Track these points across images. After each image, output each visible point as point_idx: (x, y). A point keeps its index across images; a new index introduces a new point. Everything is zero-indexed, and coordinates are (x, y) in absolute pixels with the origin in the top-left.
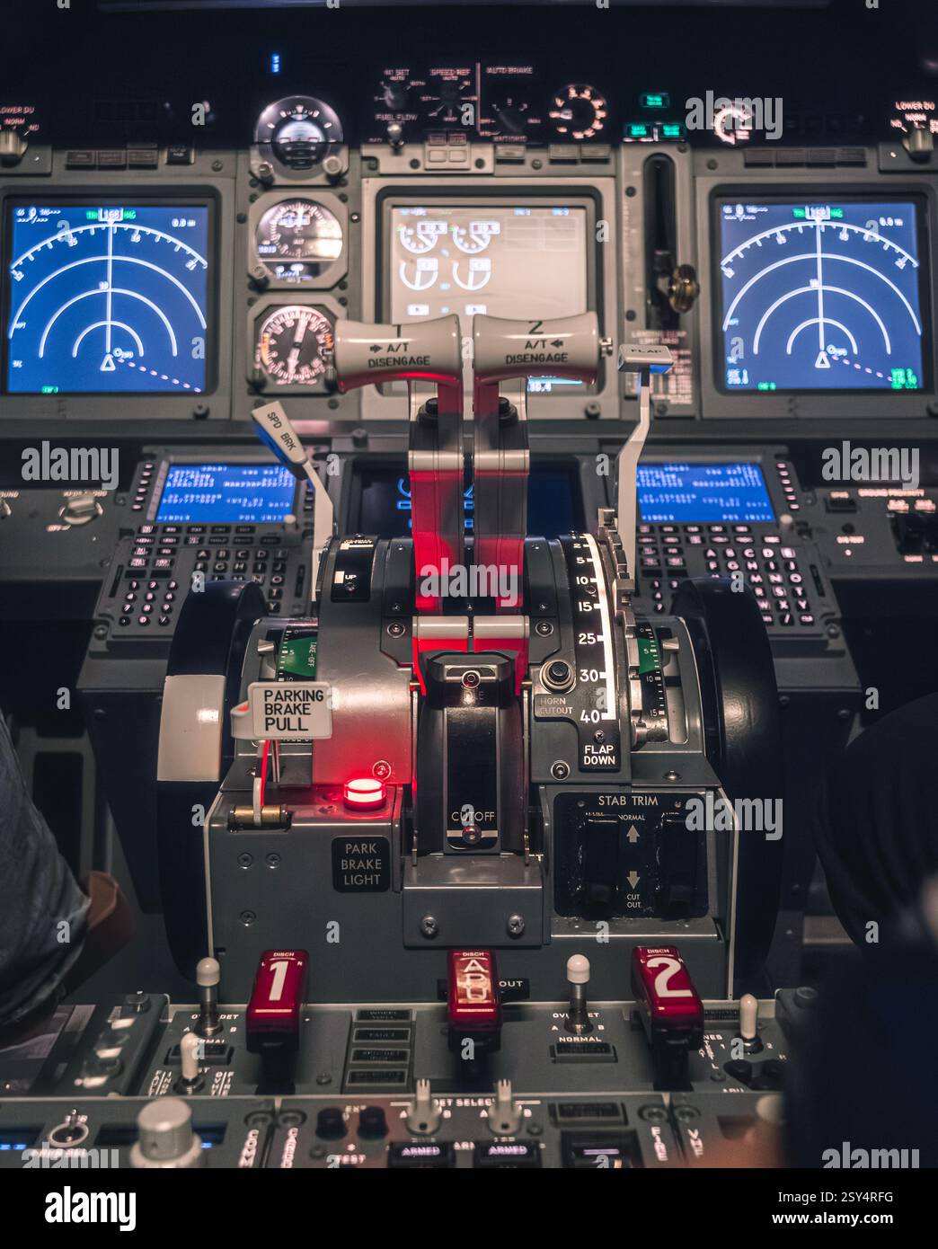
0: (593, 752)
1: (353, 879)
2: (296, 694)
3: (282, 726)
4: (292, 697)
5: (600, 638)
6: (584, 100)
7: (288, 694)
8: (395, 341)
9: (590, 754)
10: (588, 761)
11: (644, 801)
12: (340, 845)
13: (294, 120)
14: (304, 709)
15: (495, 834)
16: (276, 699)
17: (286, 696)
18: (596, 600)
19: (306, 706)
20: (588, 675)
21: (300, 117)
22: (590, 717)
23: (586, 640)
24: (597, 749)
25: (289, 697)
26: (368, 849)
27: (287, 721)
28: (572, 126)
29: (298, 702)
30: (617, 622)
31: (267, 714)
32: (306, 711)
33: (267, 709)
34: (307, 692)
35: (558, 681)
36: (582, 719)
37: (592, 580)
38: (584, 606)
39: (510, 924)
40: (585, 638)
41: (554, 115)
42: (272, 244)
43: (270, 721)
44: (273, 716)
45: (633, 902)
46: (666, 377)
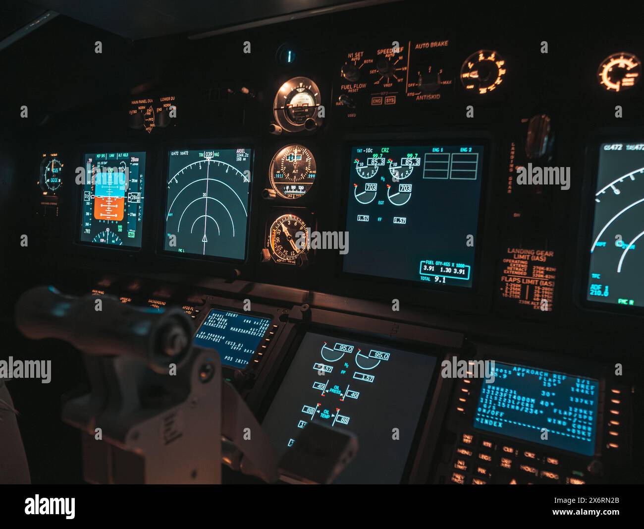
6: (490, 61)
13: (298, 92)
21: (300, 90)
28: (478, 83)
41: (466, 75)
42: (281, 173)
46: (532, 287)
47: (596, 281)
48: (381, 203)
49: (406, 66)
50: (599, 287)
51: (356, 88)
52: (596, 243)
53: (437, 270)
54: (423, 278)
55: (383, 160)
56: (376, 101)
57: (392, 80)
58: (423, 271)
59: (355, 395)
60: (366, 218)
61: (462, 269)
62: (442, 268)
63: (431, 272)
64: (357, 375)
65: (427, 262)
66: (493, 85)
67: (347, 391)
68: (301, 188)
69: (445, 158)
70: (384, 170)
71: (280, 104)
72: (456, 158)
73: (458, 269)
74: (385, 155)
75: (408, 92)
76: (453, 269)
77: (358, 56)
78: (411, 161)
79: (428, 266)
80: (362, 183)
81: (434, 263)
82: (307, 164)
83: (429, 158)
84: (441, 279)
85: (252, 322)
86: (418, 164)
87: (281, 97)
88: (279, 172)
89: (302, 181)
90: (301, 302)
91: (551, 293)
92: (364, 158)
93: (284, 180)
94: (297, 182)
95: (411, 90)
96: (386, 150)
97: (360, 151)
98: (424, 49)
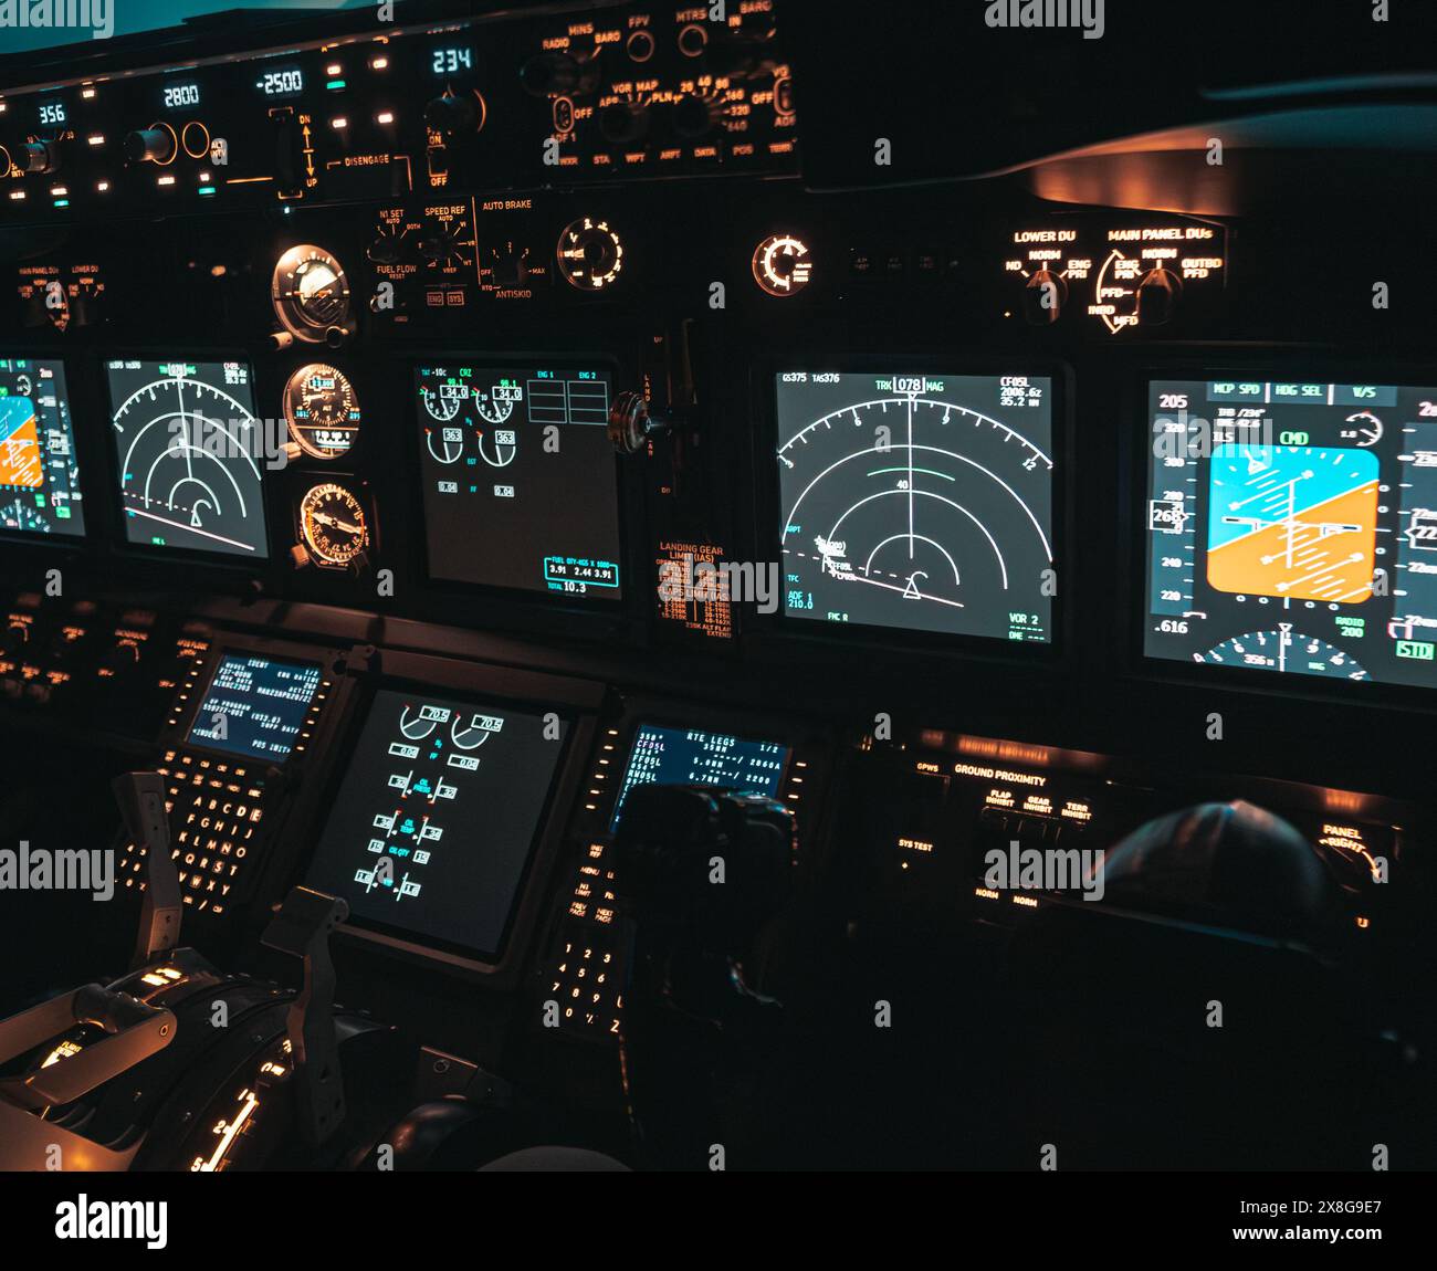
47: (795, 587)
48: (471, 461)
49: (474, 238)
50: (799, 595)
51: (400, 272)
52: (788, 528)
53: (570, 574)
54: (551, 586)
55: (465, 389)
56: (435, 299)
57: (456, 263)
58: (550, 575)
59: (451, 793)
60: (453, 488)
61: (607, 570)
62: (577, 569)
63: (561, 576)
64: (455, 760)
65: (554, 559)
66: (612, 273)
67: (439, 787)
68: (337, 436)
69: (559, 388)
70: (468, 406)
71: (283, 289)
72: (574, 388)
73: (601, 570)
74: (466, 381)
75: (483, 283)
76: (593, 569)
77: (395, 217)
78: (509, 392)
79: (557, 565)
80: (438, 427)
81: (565, 560)
82: (343, 396)
83: (534, 387)
84: (578, 586)
85: (292, 676)
86: (519, 397)
87: (282, 277)
88: (300, 408)
89: (340, 424)
90: (363, 637)
91: (728, 611)
92: (434, 384)
93: (309, 421)
94: (333, 426)
95: (486, 279)
96: (466, 372)
97: (426, 373)
98: (496, 212)
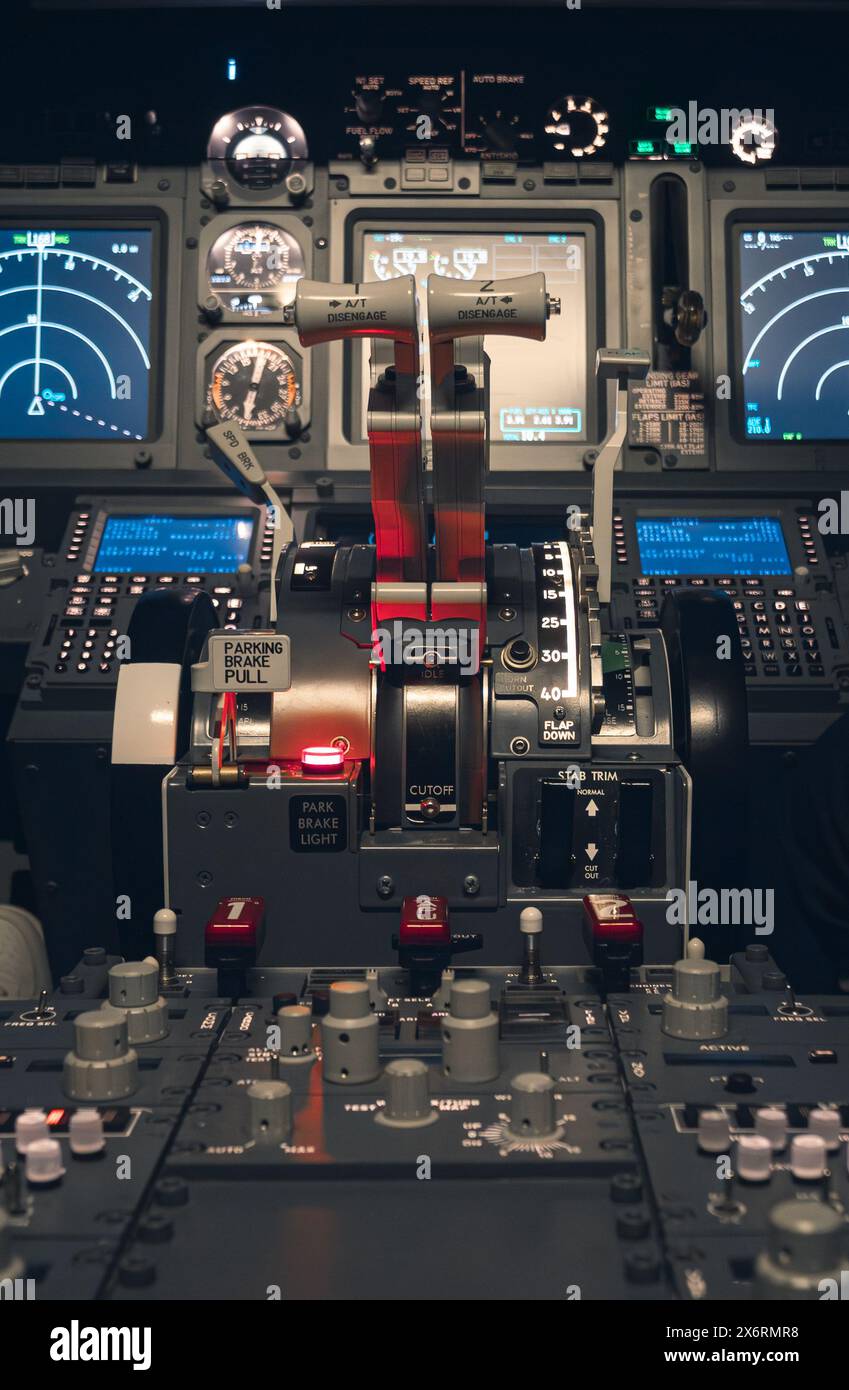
0: (553, 728)
1: (310, 839)
2: (256, 647)
3: (241, 679)
4: (252, 650)
5: (563, 622)
6: (584, 113)
7: (248, 646)
8: (354, 298)
9: (550, 730)
10: (548, 736)
11: (603, 777)
12: (296, 802)
14: (263, 661)
15: (452, 808)
16: (237, 650)
17: (246, 648)
18: (562, 589)
19: (265, 659)
20: (550, 656)
21: (259, 130)
22: (550, 694)
23: (549, 624)
24: (557, 725)
25: (249, 649)
26: (325, 808)
27: (247, 674)
28: (570, 142)
29: (257, 654)
30: (581, 609)
31: (227, 666)
32: (266, 663)
33: (227, 661)
34: (267, 644)
35: (519, 659)
36: (542, 696)
37: (559, 572)
38: (550, 594)
39: (466, 884)
40: (549, 622)
41: (550, 130)
42: (226, 274)
43: (230, 674)
44: (233, 668)
45: (591, 873)
46: (676, 424)
47: (754, 414)
49: (459, 106)
50: (757, 421)
51: (374, 133)
52: (747, 363)
53: (528, 424)
54: (508, 437)
55: (423, 254)
57: (438, 127)
58: (507, 426)
61: (568, 416)
62: (536, 418)
65: (511, 411)
66: (592, 147)
69: (526, 251)
71: (215, 152)
73: (562, 417)
75: (467, 145)
76: (554, 417)
77: (374, 84)
78: (473, 256)
79: (514, 417)
81: (523, 411)
84: (537, 434)
87: (216, 139)
88: (221, 272)
91: (701, 431)
93: (232, 284)
95: (470, 142)
98: (487, 84)
